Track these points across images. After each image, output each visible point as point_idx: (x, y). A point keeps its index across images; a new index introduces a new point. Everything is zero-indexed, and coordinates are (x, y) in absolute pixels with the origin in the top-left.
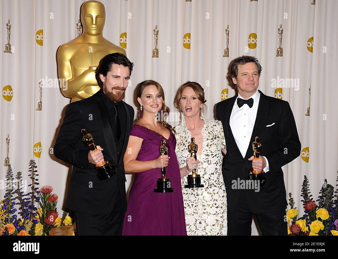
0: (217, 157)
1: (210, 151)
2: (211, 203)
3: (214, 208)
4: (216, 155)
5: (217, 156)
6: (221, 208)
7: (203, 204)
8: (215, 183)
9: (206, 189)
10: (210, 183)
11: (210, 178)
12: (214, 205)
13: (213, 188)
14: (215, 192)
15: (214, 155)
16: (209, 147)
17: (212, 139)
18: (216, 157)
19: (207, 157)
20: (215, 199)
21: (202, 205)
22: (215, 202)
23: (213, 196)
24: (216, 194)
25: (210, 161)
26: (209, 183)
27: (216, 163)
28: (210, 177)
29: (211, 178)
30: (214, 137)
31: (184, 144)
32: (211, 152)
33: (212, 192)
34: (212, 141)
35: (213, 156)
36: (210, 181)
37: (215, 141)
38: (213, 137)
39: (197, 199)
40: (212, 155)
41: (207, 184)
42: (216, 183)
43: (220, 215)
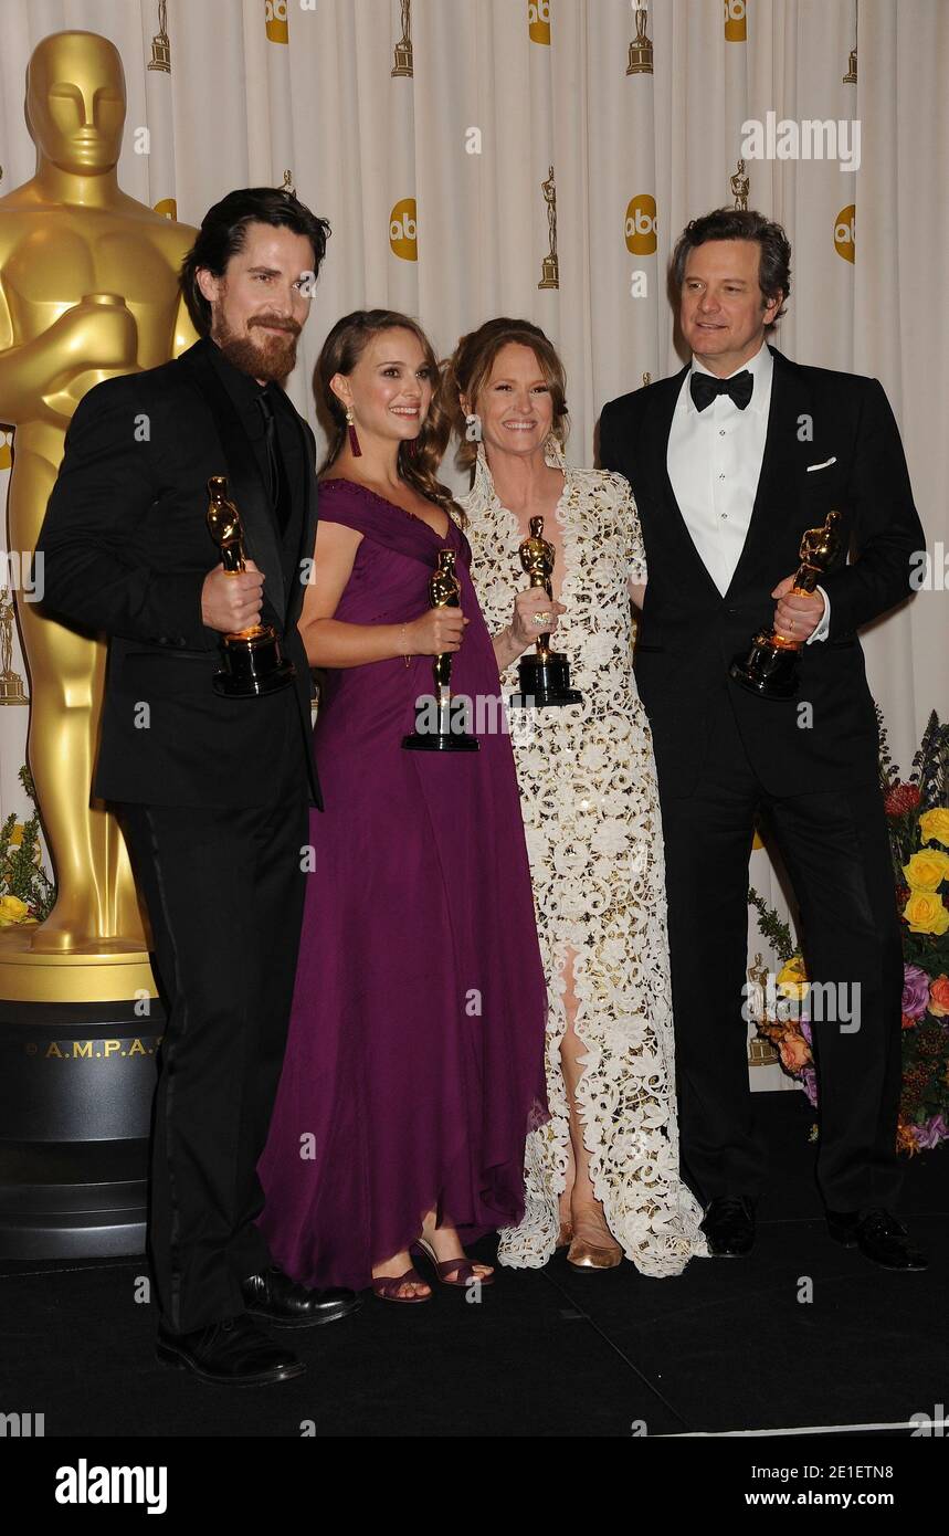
0: (619, 606)
1: (592, 581)
2: (607, 775)
3: (617, 794)
4: (614, 599)
5: (619, 600)
6: (642, 792)
7: (576, 781)
8: (613, 704)
9: (587, 726)
10: (597, 702)
11: (595, 685)
12: (617, 783)
13: (610, 720)
14: (618, 735)
15: (607, 599)
16: (590, 566)
17: (597, 537)
18: (616, 604)
19: (583, 605)
20: (621, 762)
21: (571, 786)
22: (621, 771)
23: (612, 751)
24: (620, 743)
25: (593, 620)
26: (594, 702)
27: (613, 628)
28: (595, 679)
29: (602, 685)
30: (603, 531)
31: (492, 563)
32: (598, 586)
33: (606, 737)
34: (597, 544)
35: (603, 602)
36: (597, 695)
37: (609, 545)
38: (600, 528)
39: (553, 765)
40: (601, 595)
41: (589, 707)
42: (619, 701)
43: (641, 819)
